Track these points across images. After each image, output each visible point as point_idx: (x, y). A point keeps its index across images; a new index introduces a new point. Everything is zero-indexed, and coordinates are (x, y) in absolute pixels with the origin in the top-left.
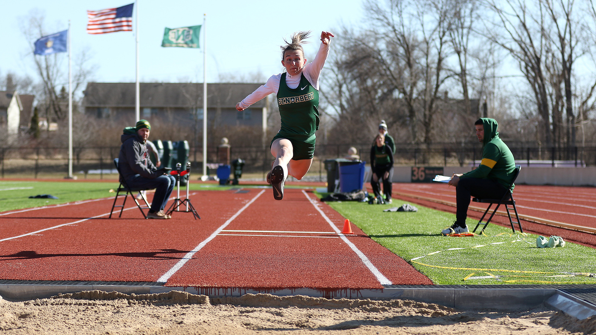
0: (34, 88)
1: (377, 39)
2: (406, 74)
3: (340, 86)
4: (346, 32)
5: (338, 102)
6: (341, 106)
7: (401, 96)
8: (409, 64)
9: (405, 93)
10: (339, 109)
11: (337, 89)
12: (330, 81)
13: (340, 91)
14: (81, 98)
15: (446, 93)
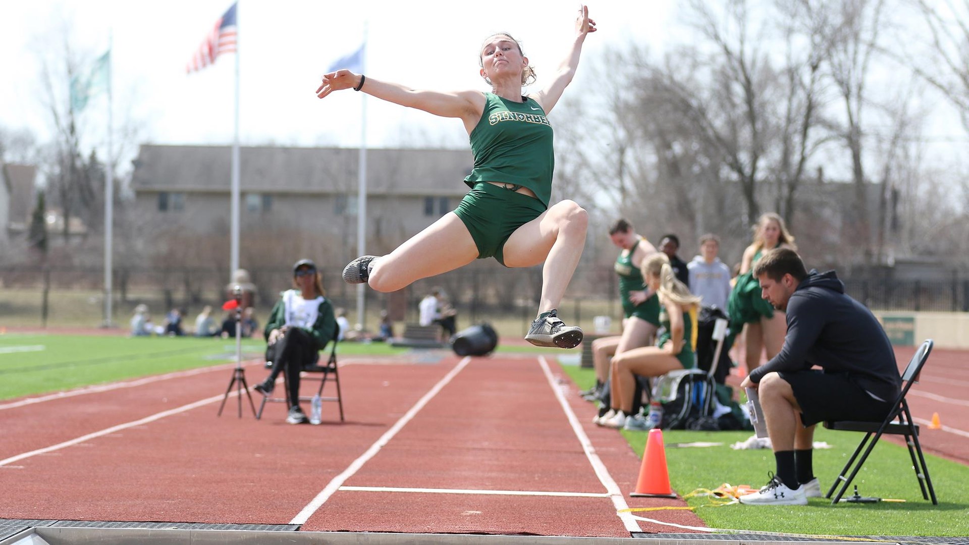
0: (39, 151)
1: (695, 65)
2: (745, 134)
3: (622, 151)
4: (635, 51)
5: (617, 182)
6: (623, 190)
7: (734, 176)
8: (752, 116)
9: (740, 171)
10: (618, 196)
11: (615, 157)
12: (604, 143)
13: (622, 164)
14: (127, 174)
15: (820, 170)
